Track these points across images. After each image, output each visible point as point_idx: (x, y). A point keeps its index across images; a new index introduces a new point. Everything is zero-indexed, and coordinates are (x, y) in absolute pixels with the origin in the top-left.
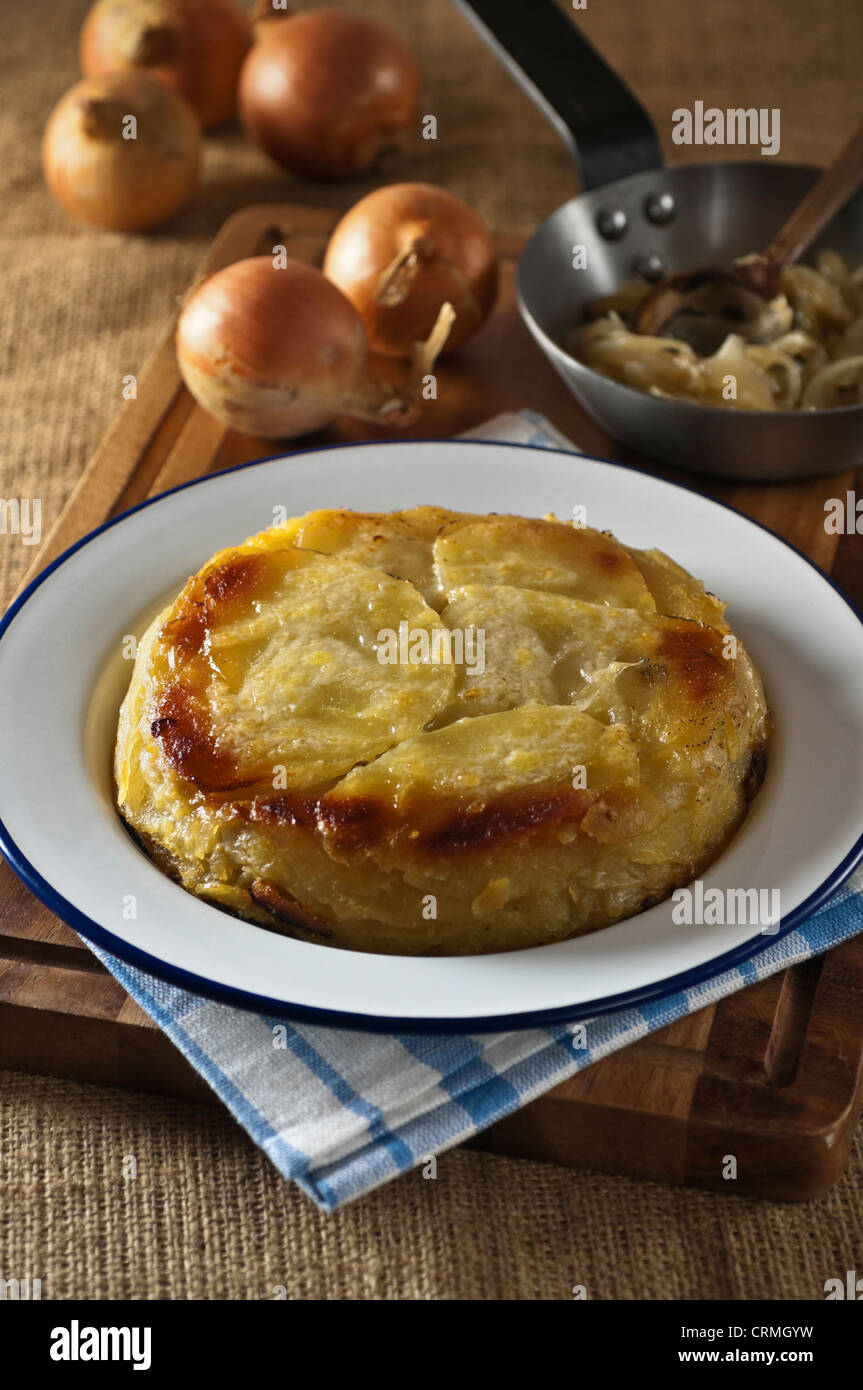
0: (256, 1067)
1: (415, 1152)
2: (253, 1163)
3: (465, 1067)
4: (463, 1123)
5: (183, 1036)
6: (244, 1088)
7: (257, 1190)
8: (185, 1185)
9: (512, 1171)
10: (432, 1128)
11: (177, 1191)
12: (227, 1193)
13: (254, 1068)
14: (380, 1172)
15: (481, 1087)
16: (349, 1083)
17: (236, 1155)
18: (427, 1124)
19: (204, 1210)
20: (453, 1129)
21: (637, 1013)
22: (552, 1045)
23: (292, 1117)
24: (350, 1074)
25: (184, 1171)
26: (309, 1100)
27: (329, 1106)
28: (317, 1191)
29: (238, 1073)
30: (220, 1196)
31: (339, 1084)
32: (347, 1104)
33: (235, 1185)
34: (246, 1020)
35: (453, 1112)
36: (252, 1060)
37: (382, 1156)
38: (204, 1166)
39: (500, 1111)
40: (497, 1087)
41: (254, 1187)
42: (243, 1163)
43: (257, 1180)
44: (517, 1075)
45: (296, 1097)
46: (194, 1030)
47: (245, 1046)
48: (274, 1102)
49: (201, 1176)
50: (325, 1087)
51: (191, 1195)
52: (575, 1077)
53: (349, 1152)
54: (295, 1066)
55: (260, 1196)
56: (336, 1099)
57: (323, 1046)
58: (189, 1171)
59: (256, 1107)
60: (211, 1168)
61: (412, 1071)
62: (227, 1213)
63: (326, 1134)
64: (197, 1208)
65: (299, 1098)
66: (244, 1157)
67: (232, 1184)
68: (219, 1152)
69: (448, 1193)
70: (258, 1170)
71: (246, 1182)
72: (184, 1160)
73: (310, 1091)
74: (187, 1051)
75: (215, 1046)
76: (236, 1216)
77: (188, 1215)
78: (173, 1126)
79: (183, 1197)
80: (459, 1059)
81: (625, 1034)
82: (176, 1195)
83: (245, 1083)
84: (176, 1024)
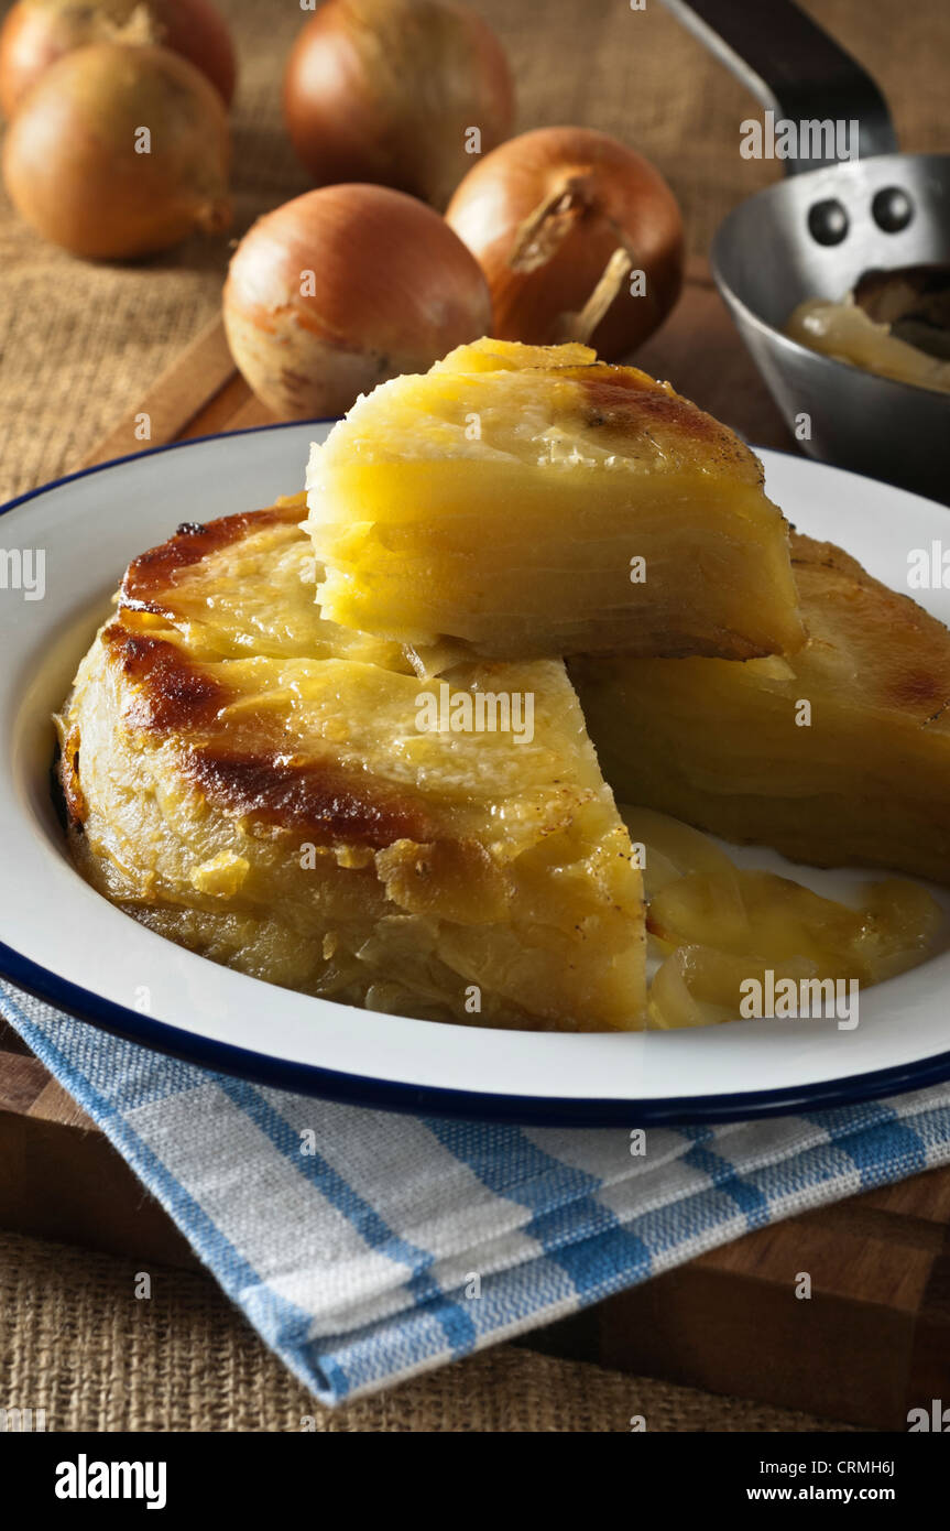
0: (239, 1187)
1: (480, 1324)
2: (220, 1350)
3: (568, 1207)
4: (559, 1290)
5: (130, 1135)
6: (217, 1214)
7: (221, 1387)
8: (109, 1370)
9: (629, 1392)
10: (509, 1290)
11: (94, 1377)
12: (173, 1386)
13: (236, 1188)
14: (421, 1348)
15: (593, 1238)
16: (385, 1217)
17: (193, 1337)
18: (502, 1285)
19: (134, 1407)
20: (543, 1297)
21: (844, 1155)
22: (709, 1190)
23: (289, 1260)
24: (385, 1205)
25: (109, 1352)
26: (319, 1239)
27: (350, 1248)
28: (317, 1373)
29: (211, 1192)
30: (162, 1389)
31: (367, 1219)
32: (378, 1246)
33: (188, 1378)
34: (230, 1122)
35: (545, 1272)
36: (234, 1176)
37: (426, 1325)
38: (141, 1346)
39: (620, 1276)
40: (617, 1242)
41: (216, 1382)
42: (204, 1349)
43: (223, 1373)
44: (650, 1227)
45: (298, 1233)
46: (147, 1129)
47: (224, 1157)
48: (262, 1237)
49: (135, 1361)
50: (344, 1222)
51: (116, 1386)
52: (741, 1241)
53: (375, 1317)
54: (300, 1190)
55: (225, 1395)
56: (361, 1238)
57: (348, 1165)
58: (116, 1353)
59: (233, 1242)
60: (153, 1351)
61: (486, 1208)
62: (170, 1415)
63: (340, 1283)
64: (123, 1403)
65: (302, 1235)
66: (206, 1340)
67: (182, 1375)
68: (169, 1332)
69: (525, 1412)
70: (227, 1359)
71: (206, 1375)
72: (111, 1336)
73: (322, 1225)
74: (133, 1155)
75: (177, 1153)
76: (184, 1420)
77: (107, 1412)
78: (100, 1290)
79: (102, 1387)
80: (561, 1194)
81: (824, 1184)
82: (92, 1382)
83: (220, 1208)
84: (120, 1118)
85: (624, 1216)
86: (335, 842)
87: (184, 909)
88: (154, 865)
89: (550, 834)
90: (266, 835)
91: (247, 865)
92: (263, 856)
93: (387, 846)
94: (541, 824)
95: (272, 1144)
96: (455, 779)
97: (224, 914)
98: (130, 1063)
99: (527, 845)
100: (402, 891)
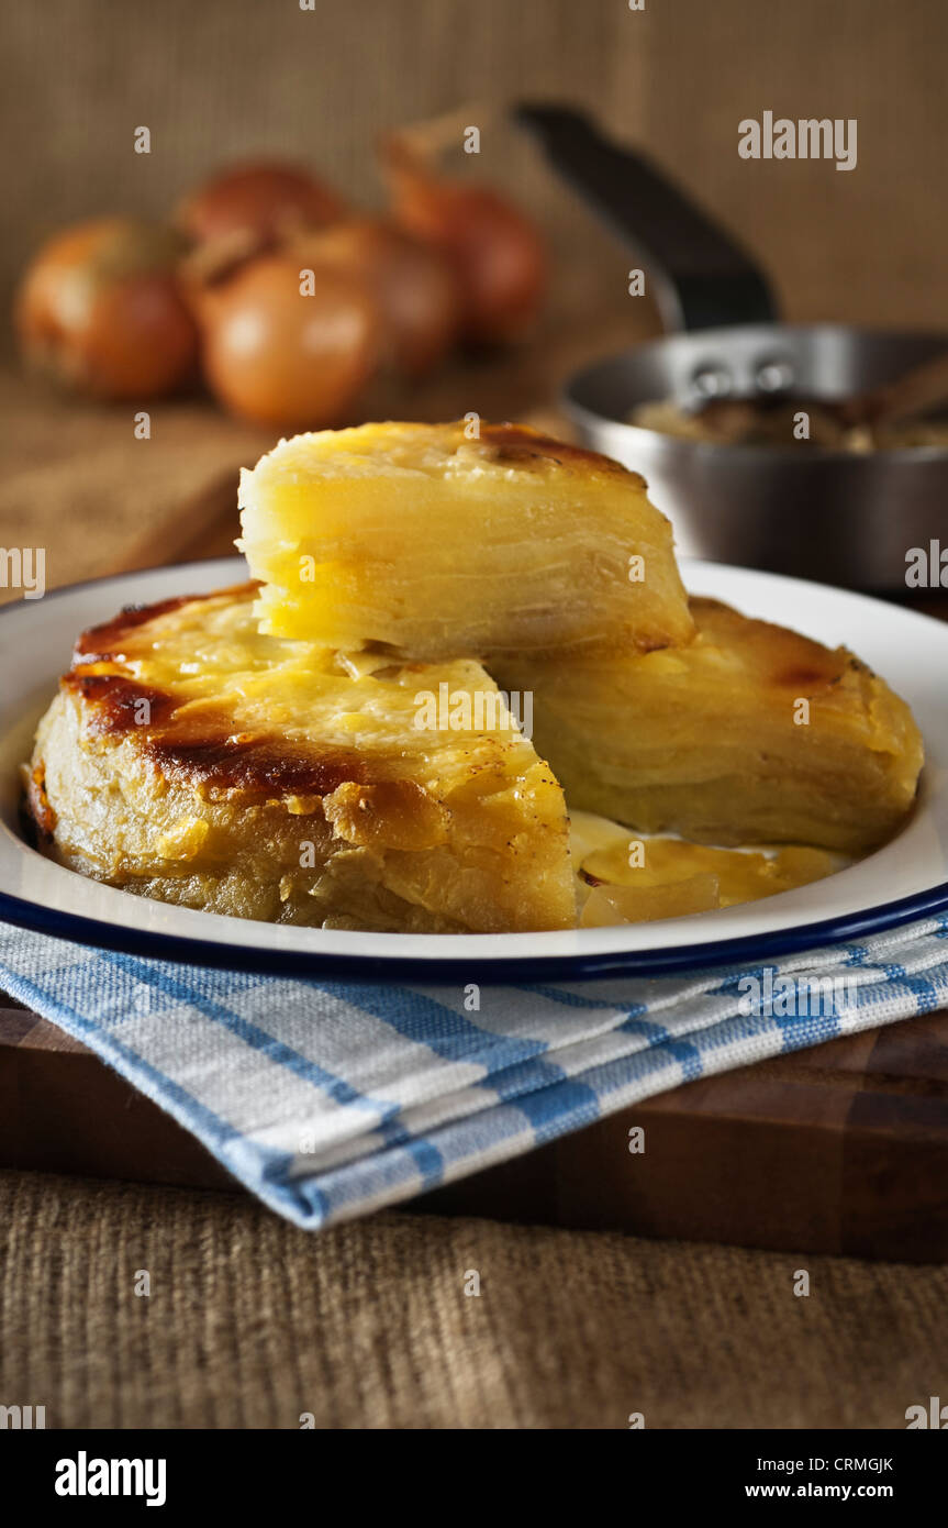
0: (217, 1074)
1: (448, 1157)
3: (518, 1064)
4: (517, 1127)
5: (112, 1044)
6: (200, 1092)
13: (215, 1074)
15: (544, 1088)
16: (352, 1084)
23: (267, 1120)
24: (352, 1076)
26: (294, 1103)
27: (323, 1108)
28: (301, 1201)
29: (192, 1078)
31: (336, 1086)
32: (347, 1104)
35: (503, 1115)
36: (212, 1066)
37: (398, 1157)
39: (572, 1116)
40: (566, 1090)
44: (595, 1078)
45: (274, 1101)
46: (130, 1038)
47: (202, 1055)
50: (316, 1089)
53: (349, 1157)
54: (274, 1071)
56: (332, 1100)
57: (315, 1052)
59: (216, 1111)
65: (279, 1102)
73: (296, 1094)
75: (159, 1053)
80: (511, 1055)
81: (751, 1042)
83: (201, 1089)
84: (104, 1032)
85: (572, 1070)
86: (285, 795)
87: (151, 879)
88: (121, 846)
89: (479, 773)
90: (222, 798)
91: (206, 826)
92: (220, 818)
93: (332, 791)
94: (470, 764)
95: (244, 1042)
96: (390, 739)
97: (188, 877)
98: (110, 996)
99: (461, 781)
100: (348, 827)
